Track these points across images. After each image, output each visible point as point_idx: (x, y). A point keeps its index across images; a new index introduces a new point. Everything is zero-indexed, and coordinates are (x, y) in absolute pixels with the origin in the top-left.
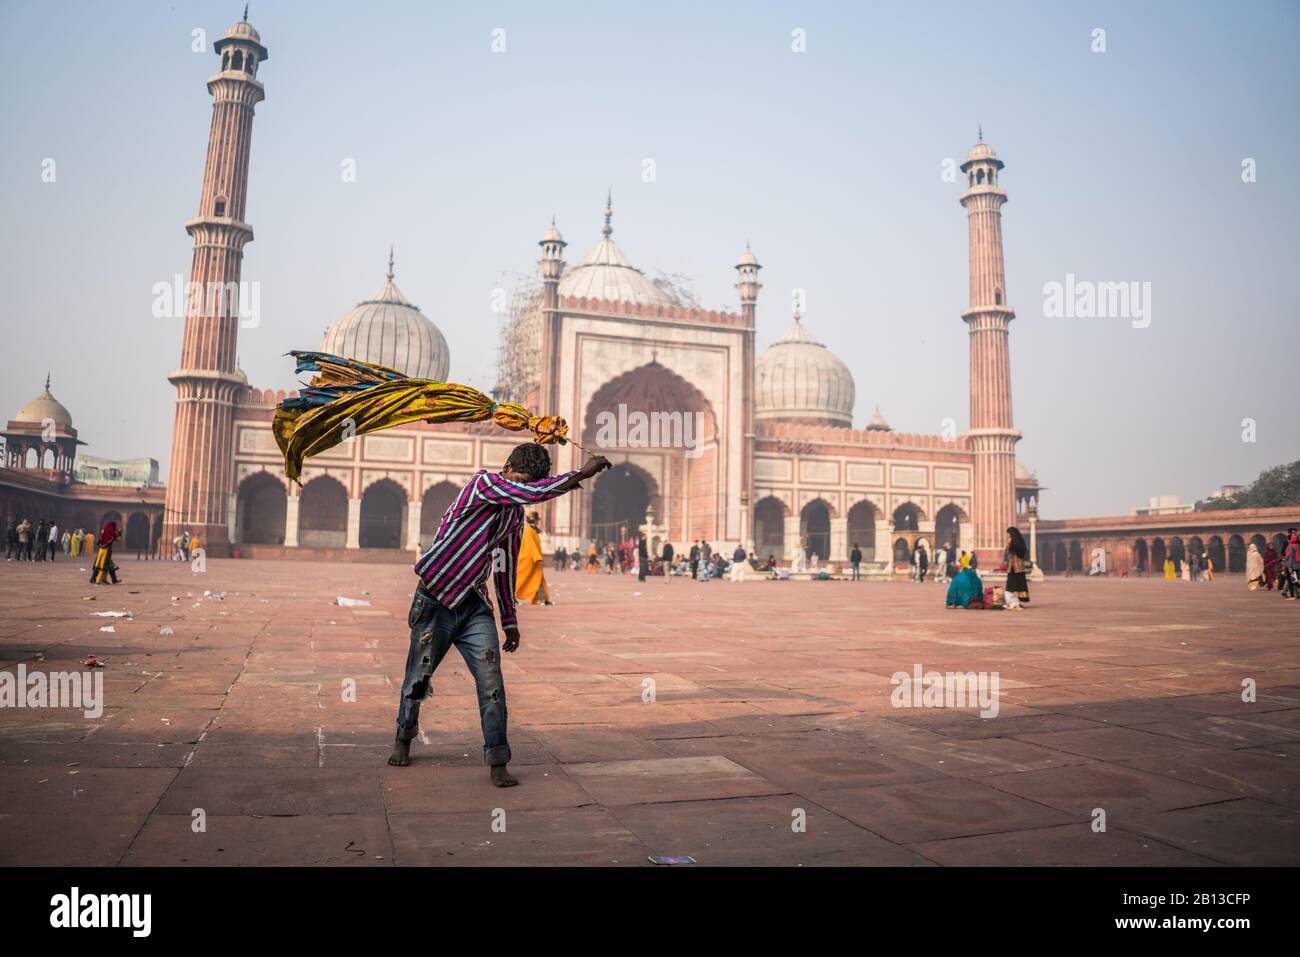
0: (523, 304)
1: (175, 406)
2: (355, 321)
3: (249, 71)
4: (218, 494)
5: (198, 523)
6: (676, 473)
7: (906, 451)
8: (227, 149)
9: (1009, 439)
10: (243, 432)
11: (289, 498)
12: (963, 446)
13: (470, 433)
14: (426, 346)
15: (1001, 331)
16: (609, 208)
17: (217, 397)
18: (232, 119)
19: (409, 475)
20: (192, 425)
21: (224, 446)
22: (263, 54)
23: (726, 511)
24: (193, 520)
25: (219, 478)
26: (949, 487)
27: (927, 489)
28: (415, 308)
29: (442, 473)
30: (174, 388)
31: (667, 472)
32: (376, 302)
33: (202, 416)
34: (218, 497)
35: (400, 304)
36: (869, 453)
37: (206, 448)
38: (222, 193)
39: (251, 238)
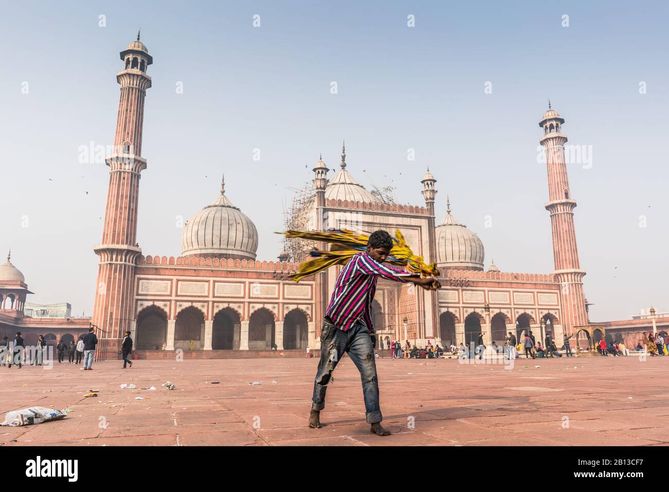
0: (298, 206)
1: (99, 266)
2: (204, 216)
3: (142, 69)
4: (125, 320)
5: (112, 338)
6: (391, 300)
7: (521, 283)
8: (130, 114)
9: (579, 275)
10: (141, 282)
11: (169, 321)
12: (553, 279)
13: (277, 279)
14: (246, 230)
15: (569, 214)
16: (343, 153)
17: (125, 261)
18: (133, 97)
19: (242, 305)
20: (110, 278)
21: (129, 290)
22: (150, 60)
23: (424, 321)
24: (109, 336)
25: (126, 310)
26: (547, 304)
27: (535, 305)
28: (238, 209)
29: (261, 303)
30: (98, 257)
31: (386, 299)
32: (216, 206)
33: (116, 272)
34: (125, 322)
35: (230, 207)
36: (500, 285)
37: (119, 291)
38: (128, 140)
39: (145, 168)
